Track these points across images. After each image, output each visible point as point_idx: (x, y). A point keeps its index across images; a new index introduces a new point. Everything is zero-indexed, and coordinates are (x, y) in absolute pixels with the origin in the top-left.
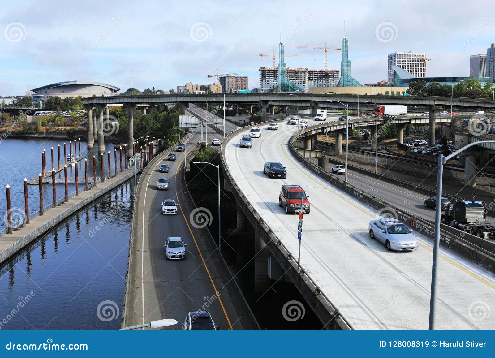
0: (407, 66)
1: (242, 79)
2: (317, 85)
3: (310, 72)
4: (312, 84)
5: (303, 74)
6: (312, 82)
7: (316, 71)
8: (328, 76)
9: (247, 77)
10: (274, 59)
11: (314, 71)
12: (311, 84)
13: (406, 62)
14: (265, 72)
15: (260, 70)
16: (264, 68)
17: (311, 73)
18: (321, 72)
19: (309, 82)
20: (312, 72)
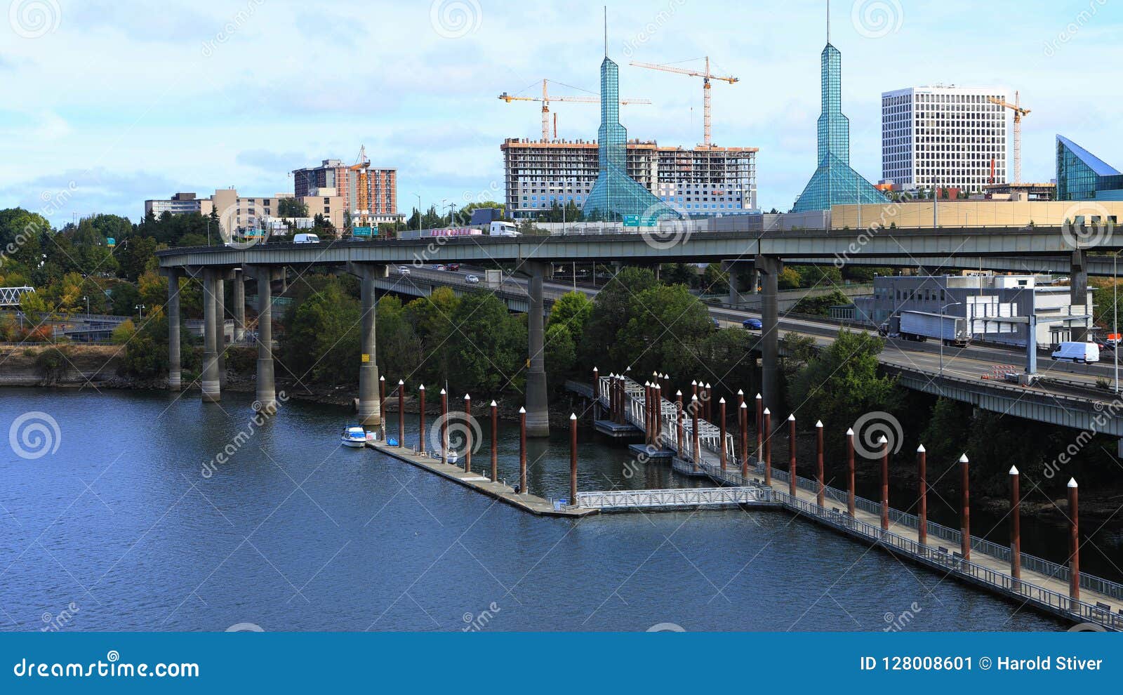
0: (948, 133)
1: (376, 176)
2: (689, 196)
3: (664, 152)
4: (672, 194)
5: (643, 159)
6: (672, 185)
7: (682, 152)
8: (721, 166)
9: (393, 171)
10: (545, 109)
11: (678, 152)
12: (668, 193)
13: (945, 120)
14: (520, 153)
15: (505, 148)
16: (516, 141)
17: (667, 157)
18: (699, 155)
19: (663, 185)
20: (672, 152)
